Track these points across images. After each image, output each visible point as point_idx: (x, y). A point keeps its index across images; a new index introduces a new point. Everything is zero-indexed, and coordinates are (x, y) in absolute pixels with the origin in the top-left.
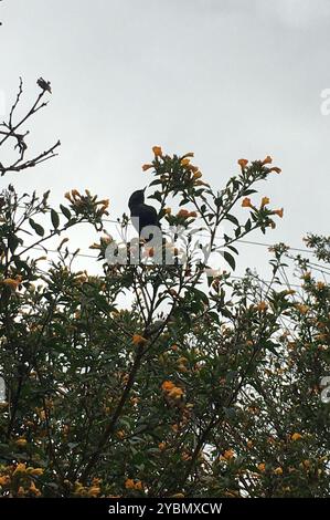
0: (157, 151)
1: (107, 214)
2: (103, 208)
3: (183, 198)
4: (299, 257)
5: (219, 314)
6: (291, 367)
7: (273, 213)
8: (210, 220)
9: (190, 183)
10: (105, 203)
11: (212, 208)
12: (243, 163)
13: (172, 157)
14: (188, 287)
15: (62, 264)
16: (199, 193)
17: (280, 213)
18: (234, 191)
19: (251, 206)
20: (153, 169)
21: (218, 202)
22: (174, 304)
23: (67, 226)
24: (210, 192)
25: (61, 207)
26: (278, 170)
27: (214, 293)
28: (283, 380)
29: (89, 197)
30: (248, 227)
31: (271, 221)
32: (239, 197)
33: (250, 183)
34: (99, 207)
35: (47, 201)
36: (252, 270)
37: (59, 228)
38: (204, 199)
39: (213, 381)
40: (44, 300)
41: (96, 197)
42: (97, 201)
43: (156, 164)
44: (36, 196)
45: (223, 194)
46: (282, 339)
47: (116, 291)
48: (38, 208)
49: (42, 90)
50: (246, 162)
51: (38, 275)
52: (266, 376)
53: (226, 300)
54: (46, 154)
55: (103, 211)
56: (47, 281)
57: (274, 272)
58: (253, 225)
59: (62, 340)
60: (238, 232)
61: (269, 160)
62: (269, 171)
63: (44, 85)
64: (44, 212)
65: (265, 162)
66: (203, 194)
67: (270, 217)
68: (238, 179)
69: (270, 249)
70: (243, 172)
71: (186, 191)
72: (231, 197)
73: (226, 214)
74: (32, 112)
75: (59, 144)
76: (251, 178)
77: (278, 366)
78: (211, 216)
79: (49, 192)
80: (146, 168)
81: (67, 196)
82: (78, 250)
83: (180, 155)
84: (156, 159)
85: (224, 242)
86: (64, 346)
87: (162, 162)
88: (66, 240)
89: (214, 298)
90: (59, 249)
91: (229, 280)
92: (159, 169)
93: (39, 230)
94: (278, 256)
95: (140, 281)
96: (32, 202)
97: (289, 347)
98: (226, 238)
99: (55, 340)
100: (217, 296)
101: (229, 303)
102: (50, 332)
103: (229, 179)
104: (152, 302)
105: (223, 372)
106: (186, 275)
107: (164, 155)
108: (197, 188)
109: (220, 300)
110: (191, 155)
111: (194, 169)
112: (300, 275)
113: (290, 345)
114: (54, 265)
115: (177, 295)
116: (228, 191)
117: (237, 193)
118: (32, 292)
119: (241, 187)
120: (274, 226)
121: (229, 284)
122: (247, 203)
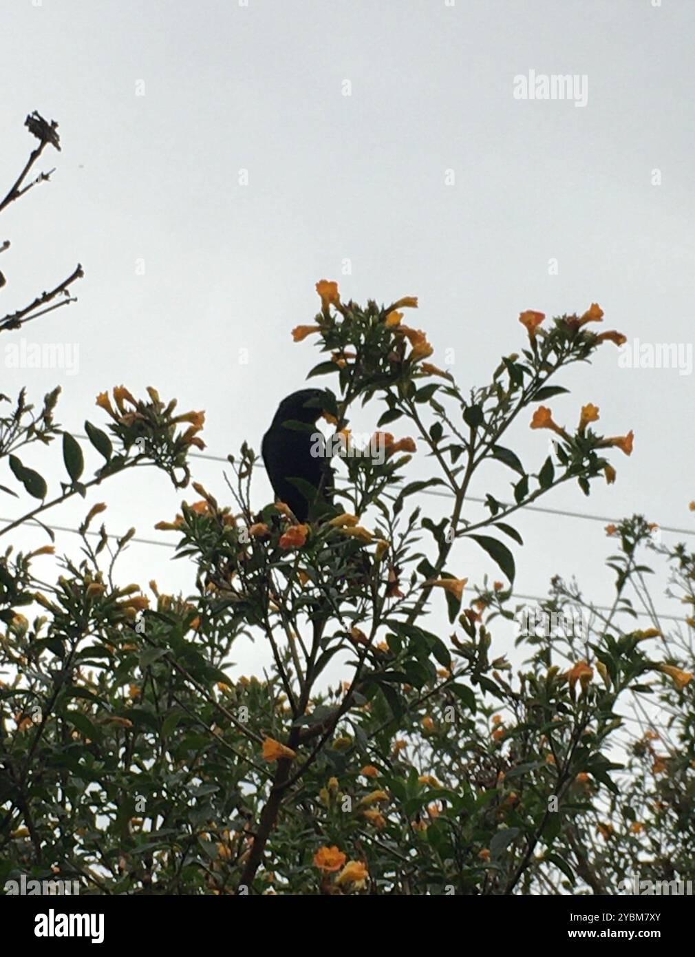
0: (328, 292)
1: (201, 445)
2: (191, 432)
3: (386, 407)
4: (681, 549)
5: (477, 689)
6: (661, 816)
7: (608, 444)
8: (454, 460)
9: (402, 371)
10: (196, 419)
11: (457, 430)
12: (531, 320)
13: (364, 306)
14: (393, 624)
15: (90, 565)
16: (426, 394)
17: (625, 444)
18: (513, 389)
19: (552, 426)
20: (318, 336)
21: (473, 415)
22: (359, 665)
23: (103, 473)
24: (453, 392)
25: (88, 427)
26: (618, 338)
27: (464, 638)
28: (640, 847)
29: (157, 403)
30: (546, 478)
31: (604, 464)
32: (523, 403)
33: (551, 369)
34: (182, 428)
35: (55, 412)
36: (566, 582)
37: (83, 479)
38: (439, 409)
39: (461, 851)
40: (48, 655)
41: (173, 405)
42: (174, 415)
43: (325, 322)
44: (27, 402)
45: (485, 397)
46: (639, 749)
47: (230, 631)
48: (31, 429)
49: (38, 142)
50: (540, 317)
51: (33, 591)
52: (600, 839)
53: (492, 656)
54: (47, 297)
55: (189, 439)
56: (52, 608)
57: (620, 585)
58: (560, 471)
59: (96, 751)
60: (521, 490)
61: (595, 314)
62: (595, 340)
63: (43, 130)
64: (46, 440)
65: (588, 318)
66: (438, 396)
67: (600, 453)
68: (522, 360)
69: (611, 531)
70: (534, 343)
71: (394, 389)
72: (504, 404)
73: (491, 445)
74: (14, 194)
75: (79, 273)
76: (552, 358)
77: (628, 813)
78: (456, 451)
79: (57, 391)
80: (300, 333)
81: (103, 402)
82: (131, 533)
83: (383, 303)
84: (326, 310)
85: (487, 513)
86: (98, 765)
87: (340, 318)
88: (99, 508)
89: (463, 650)
90: (82, 530)
91: (508, 606)
92: (332, 335)
93: (35, 484)
94: (628, 548)
95: (282, 610)
96: (17, 416)
97: (656, 768)
98: (493, 504)
99: (76, 752)
100: (472, 646)
101: (501, 664)
102: (65, 733)
103: (499, 362)
104: (309, 660)
105: (486, 829)
106: (389, 593)
107: (344, 301)
108: (420, 383)
109: (477, 654)
110: (410, 302)
111: (416, 337)
112: (683, 593)
113: (660, 763)
114: (70, 568)
115: (368, 643)
116: (497, 388)
117: (518, 395)
118: (20, 635)
119: (527, 380)
120: (611, 477)
121: (509, 615)
122: (543, 420)
